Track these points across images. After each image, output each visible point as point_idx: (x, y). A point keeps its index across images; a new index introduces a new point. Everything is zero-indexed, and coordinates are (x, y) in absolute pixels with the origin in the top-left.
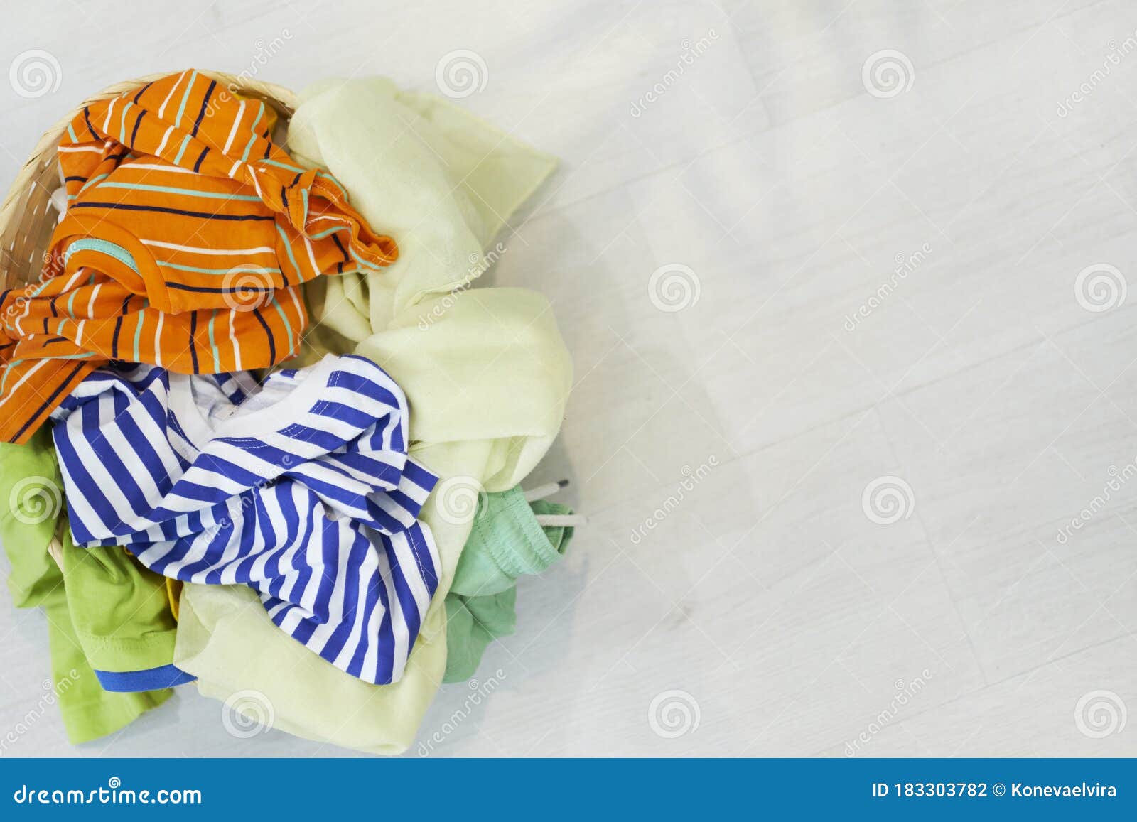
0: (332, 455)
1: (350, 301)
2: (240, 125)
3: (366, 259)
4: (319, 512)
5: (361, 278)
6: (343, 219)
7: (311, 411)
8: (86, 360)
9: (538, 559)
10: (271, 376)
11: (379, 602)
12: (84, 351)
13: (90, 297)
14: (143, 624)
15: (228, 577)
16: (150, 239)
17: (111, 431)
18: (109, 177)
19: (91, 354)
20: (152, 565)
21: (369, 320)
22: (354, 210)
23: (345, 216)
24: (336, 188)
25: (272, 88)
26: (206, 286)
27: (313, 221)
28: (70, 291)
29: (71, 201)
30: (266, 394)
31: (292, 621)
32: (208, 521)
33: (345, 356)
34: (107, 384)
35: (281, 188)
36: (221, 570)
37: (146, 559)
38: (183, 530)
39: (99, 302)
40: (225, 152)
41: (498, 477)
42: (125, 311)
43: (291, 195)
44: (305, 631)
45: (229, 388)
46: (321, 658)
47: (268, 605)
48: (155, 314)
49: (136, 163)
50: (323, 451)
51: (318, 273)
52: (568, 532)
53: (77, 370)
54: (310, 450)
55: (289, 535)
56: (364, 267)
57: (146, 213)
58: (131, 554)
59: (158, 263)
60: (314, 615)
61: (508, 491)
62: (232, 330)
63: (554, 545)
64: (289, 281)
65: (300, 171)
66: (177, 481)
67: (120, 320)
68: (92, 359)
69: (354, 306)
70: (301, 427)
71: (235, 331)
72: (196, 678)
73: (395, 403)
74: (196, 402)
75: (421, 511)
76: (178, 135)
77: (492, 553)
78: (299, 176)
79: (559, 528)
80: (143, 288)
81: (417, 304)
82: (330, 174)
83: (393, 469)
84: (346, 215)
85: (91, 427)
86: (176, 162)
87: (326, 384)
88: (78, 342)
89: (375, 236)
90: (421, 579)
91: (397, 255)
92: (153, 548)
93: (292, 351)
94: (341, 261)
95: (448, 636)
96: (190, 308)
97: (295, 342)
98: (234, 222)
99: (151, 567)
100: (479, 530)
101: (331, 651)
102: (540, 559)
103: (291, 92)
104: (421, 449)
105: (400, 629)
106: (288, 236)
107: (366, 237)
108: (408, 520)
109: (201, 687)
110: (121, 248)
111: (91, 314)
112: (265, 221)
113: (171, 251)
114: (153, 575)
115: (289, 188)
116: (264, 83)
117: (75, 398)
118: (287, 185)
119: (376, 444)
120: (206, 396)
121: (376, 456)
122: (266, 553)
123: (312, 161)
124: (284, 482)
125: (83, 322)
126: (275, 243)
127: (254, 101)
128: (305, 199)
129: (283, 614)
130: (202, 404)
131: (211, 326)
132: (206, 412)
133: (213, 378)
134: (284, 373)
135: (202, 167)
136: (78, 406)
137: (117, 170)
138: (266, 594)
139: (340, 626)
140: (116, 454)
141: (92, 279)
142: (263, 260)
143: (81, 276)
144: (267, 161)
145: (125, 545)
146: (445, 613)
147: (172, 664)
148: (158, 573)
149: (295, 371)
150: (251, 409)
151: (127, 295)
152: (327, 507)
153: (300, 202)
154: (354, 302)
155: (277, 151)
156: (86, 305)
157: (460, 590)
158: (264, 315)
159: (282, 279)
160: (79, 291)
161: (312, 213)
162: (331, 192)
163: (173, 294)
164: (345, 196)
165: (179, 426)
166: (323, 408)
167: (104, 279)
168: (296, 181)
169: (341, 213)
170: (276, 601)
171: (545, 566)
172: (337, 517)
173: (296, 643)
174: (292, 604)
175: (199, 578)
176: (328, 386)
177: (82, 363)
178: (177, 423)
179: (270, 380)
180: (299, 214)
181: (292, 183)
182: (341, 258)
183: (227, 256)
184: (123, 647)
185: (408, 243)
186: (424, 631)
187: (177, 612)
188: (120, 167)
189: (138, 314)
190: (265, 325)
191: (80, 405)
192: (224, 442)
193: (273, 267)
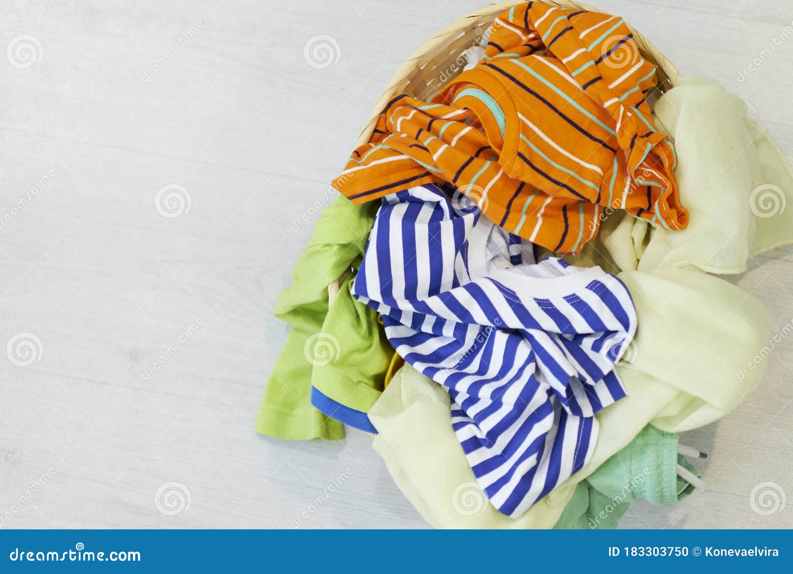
0: (561, 337)
1: (633, 239)
2: (632, 75)
3: (663, 217)
4: (530, 370)
5: (649, 227)
6: (664, 180)
7: (564, 298)
8: (432, 173)
9: (660, 494)
10: (550, 258)
11: (535, 456)
12: (435, 166)
13: (460, 132)
14: (363, 375)
15: (441, 377)
16: (525, 116)
17: (421, 229)
18: (522, 58)
19: (438, 171)
20: (392, 339)
21: (638, 261)
22: (675, 179)
23: (666, 178)
24: (672, 156)
25: (667, 62)
26: (544, 171)
27: (643, 169)
28: (449, 120)
29: (485, 59)
30: (538, 268)
31: (466, 433)
32: (448, 332)
33: (611, 274)
34: (436, 197)
35: (635, 134)
36: (438, 369)
37: (391, 332)
38: (427, 328)
39: (463, 139)
40: (611, 87)
41: (667, 419)
42: (477, 155)
43: (638, 142)
44: (471, 445)
45: (515, 250)
46: (471, 470)
47: (455, 413)
48: (498, 168)
49: (545, 59)
50: (558, 330)
51: (623, 207)
52: (690, 488)
53: (422, 175)
54: (549, 323)
55: (499, 373)
56: (657, 221)
57: (532, 96)
58: (382, 323)
59: (521, 136)
60: (485, 438)
61: (668, 434)
62: (542, 211)
63: (678, 490)
64: (601, 201)
65: (653, 130)
66: (444, 291)
67: (471, 160)
68: (436, 175)
69: (634, 245)
70: (551, 304)
71: (544, 213)
72: (378, 433)
73: (627, 327)
74: (487, 246)
75: (600, 412)
76: (585, 57)
77: (631, 469)
78: (651, 133)
79: (686, 482)
80: (500, 147)
81: (681, 268)
82: (673, 143)
83: (599, 371)
84: (668, 178)
85: (409, 220)
86: (574, 74)
87: (586, 286)
88: (435, 157)
89: (679, 205)
90: (573, 457)
91: (685, 227)
92: (400, 327)
93: (574, 250)
94: (644, 208)
95: (566, 508)
96: (523, 179)
97: (579, 245)
98: (588, 139)
99: (390, 339)
100: (633, 448)
101: (481, 470)
102: (662, 494)
103: (678, 73)
104: (627, 368)
105: (539, 482)
106: (618, 170)
107: (672, 201)
108: (588, 411)
109: (376, 441)
110: (501, 110)
111: (453, 143)
112: (609, 150)
113: (534, 133)
114: (388, 346)
115: (640, 137)
116: (664, 57)
117: (409, 194)
118: (639, 134)
119: (596, 347)
120: (496, 245)
121: (592, 355)
122: (475, 376)
123: (665, 128)
124: (517, 335)
125: (445, 146)
126: (607, 169)
127: (650, 64)
128: (647, 152)
129: (463, 424)
130: (491, 250)
131: (530, 200)
132: (490, 256)
133: (508, 237)
134: (561, 262)
135: (590, 88)
136: (407, 201)
137: (529, 56)
138: (457, 405)
139: (496, 457)
140: (415, 247)
141: (467, 121)
142: (593, 176)
143: (462, 114)
144: (636, 110)
145: (381, 314)
146: (573, 492)
147: (366, 414)
148: (393, 346)
149: (569, 265)
150: (523, 271)
151: (486, 145)
152: (538, 369)
153: (642, 151)
154: (635, 242)
155: (645, 107)
156: (454, 135)
157: (593, 483)
158: (569, 214)
159: (598, 196)
160: (454, 123)
161: (645, 164)
162: (667, 156)
163: (518, 163)
164: (675, 165)
165: (467, 255)
166: (575, 301)
167: (478, 125)
168: (648, 135)
169: (665, 174)
170: (462, 413)
171: (662, 501)
172: (540, 379)
173: (460, 450)
174: (473, 421)
175: (420, 367)
176: (587, 287)
177: (428, 173)
178: (467, 252)
179: (547, 261)
180: (637, 159)
181: (644, 135)
182: (645, 206)
183: (569, 159)
184: (341, 383)
185: (698, 224)
186: (553, 494)
187: (389, 380)
188: (534, 56)
189: (486, 162)
190: (566, 221)
191: (409, 201)
192: (494, 283)
193: (596, 185)
